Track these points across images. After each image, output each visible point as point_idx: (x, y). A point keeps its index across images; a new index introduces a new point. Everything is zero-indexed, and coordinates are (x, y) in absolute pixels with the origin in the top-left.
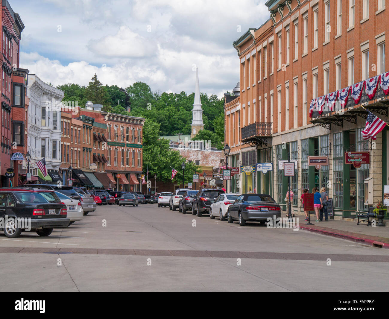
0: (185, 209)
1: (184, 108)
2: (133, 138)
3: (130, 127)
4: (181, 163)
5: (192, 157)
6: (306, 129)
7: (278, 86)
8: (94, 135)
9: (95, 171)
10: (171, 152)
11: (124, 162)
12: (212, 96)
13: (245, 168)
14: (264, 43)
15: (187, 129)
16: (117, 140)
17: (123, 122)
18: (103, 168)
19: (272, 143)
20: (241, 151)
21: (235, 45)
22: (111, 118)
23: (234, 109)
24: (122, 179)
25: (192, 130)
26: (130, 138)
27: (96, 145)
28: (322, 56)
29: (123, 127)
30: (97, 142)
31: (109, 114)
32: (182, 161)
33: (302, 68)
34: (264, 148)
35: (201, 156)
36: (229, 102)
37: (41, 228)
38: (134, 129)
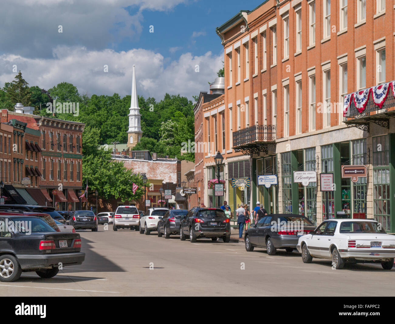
0: (169, 232)
1: (118, 113)
2: (72, 147)
3: (68, 134)
4: (126, 176)
5: (136, 169)
6: (330, 133)
7: (283, 80)
8: (27, 144)
9: (28, 187)
10: (113, 163)
11: (61, 175)
12: (149, 99)
13: (237, 181)
14: (262, 27)
15: (122, 136)
16: (53, 150)
17: (59, 128)
18: (36, 183)
19: (275, 150)
20: (226, 160)
21: (218, 31)
22: (46, 123)
23: (216, 110)
24: (59, 196)
25: (129, 138)
26: (67, 147)
27: (28, 155)
28: (354, 40)
29: (59, 134)
30: (29, 152)
31: (43, 117)
32: (127, 174)
33: (321, 56)
34: (262, 157)
35: (147, 168)
36: (209, 101)
37: (51, 268)
38: (72, 136)
